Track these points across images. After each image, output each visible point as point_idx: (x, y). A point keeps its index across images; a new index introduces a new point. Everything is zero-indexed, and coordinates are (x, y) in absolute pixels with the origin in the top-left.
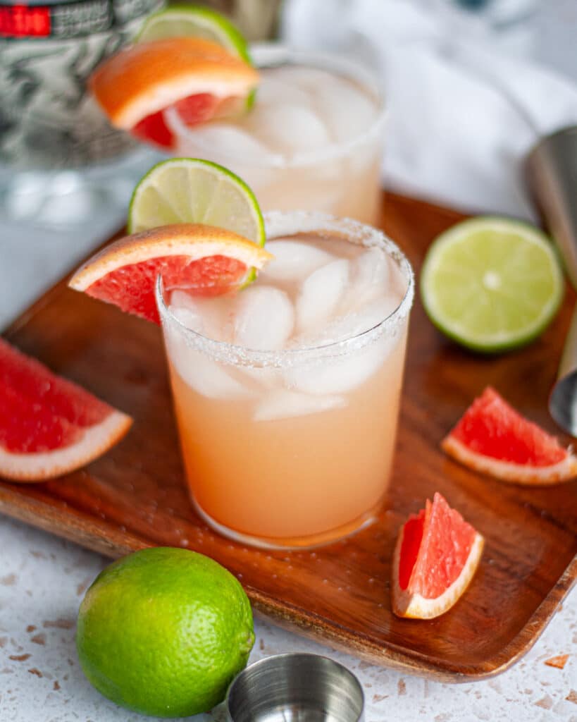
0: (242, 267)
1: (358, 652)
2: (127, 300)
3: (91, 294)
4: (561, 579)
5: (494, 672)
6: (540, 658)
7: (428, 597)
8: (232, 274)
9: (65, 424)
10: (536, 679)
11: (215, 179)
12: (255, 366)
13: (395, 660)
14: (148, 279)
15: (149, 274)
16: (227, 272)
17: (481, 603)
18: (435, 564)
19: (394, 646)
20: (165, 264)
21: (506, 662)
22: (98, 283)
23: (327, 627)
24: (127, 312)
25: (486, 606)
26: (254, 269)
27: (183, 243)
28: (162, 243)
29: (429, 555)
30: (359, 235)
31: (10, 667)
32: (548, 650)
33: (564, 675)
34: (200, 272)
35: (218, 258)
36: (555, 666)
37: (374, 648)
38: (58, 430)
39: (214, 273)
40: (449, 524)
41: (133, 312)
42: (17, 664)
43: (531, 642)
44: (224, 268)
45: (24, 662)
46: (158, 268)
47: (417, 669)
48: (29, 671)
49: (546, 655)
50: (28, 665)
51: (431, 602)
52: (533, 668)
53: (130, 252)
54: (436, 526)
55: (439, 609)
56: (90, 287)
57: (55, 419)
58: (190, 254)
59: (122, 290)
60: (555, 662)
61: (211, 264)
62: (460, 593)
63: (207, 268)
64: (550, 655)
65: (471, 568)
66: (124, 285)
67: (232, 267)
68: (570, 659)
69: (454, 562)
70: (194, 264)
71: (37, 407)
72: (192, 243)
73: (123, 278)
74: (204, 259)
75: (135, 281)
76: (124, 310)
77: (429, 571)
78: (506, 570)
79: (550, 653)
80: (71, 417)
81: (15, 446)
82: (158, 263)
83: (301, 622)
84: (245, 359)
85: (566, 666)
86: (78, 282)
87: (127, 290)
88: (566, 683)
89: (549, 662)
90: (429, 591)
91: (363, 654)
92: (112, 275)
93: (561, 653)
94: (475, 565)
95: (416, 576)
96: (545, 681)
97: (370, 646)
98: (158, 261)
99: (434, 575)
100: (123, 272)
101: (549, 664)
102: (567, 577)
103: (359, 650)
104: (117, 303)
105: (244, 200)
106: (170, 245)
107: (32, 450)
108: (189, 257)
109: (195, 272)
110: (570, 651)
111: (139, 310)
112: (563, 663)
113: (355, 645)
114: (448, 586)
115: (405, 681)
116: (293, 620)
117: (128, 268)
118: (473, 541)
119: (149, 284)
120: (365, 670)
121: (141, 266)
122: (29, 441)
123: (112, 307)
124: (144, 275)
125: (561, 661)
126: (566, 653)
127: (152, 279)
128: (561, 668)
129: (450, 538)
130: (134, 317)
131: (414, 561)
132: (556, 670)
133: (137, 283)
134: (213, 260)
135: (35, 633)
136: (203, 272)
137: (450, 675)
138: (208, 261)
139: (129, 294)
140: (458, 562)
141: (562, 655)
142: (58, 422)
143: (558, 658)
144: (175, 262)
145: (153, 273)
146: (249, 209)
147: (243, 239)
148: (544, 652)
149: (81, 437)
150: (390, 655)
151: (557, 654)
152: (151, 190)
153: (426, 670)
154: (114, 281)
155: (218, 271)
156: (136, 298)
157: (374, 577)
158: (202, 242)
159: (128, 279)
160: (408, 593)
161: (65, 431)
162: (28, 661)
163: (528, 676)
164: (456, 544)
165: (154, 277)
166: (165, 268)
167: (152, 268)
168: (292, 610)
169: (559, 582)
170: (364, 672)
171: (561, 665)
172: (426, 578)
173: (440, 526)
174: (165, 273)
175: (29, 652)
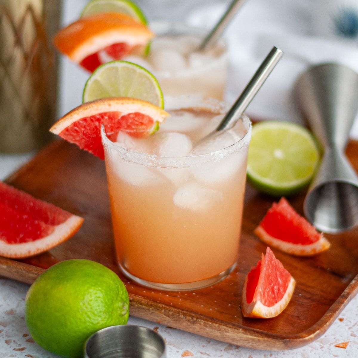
0: (151, 121)
1: (225, 333)
2: (83, 141)
3: (63, 137)
4: (343, 293)
5: (307, 338)
6: (332, 344)
7: (264, 304)
8: (145, 125)
9: (43, 225)
10: (330, 354)
11: (134, 71)
12: (161, 167)
13: (247, 335)
14: (96, 127)
15: (97, 124)
16: (142, 124)
17: (296, 314)
18: (269, 288)
19: (246, 327)
20: (106, 118)
21: (314, 332)
22: (67, 130)
23: (206, 320)
24: (83, 149)
25: (298, 315)
26: (158, 122)
27: (118, 103)
28: (105, 103)
29: (265, 281)
30: (217, 108)
31: (14, 354)
32: (337, 340)
33: (347, 351)
34: (127, 124)
35: (137, 114)
36: (341, 347)
37: (235, 328)
38: (39, 228)
39: (135, 125)
40: (276, 267)
41: (86, 150)
42: (19, 352)
43: (328, 323)
44: (140, 121)
45: (23, 351)
46: (102, 120)
47: (261, 339)
48: (26, 355)
49: (335, 342)
50: (25, 353)
51: (266, 308)
52: (328, 349)
53: (86, 109)
54: (269, 265)
55: (271, 313)
56: (62, 132)
57: (36, 222)
58: (121, 111)
59: (81, 134)
60: (341, 345)
61: (133, 118)
62: (283, 308)
63: (130, 121)
64: (338, 342)
65: (289, 295)
66: (81, 131)
67: (145, 121)
68: (350, 344)
69: (279, 290)
70: (123, 118)
71: (25, 217)
72: (122, 104)
73: (82, 127)
74: (129, 114)
75: (88, 128)
76: (81, 148)
77: (265, 289)
78: (309, 298)
79: (338, 341)
80: (46, 220)
81: (11, 239)
82: (103, 117)
83: (191, 318)
84: (156, 162)
85: (348, 347)
86: (55, 128)
87: (84, 134)
88: (348, 355)
89: (337, 346)
90: (265, 302)
91: (228, 334)
92: (75, 124)
93: (344, 341)
94: (291, 295)
95: (257, 292)
96: (336, 354)
97: (232, 328)
98: (102, 115)
99: (268, 293)
100: (81, 122)
101: (338, 346)
102: (346, 292)
103: (226, 331)
104: (77, 143)
105: (151, 83)
106: (110, 105)
107: (23, 241)
108: (121, 113)
109: (124, 123)
110: (350, 340)
111: (90, 149)
112: (346, 346)
113: (223, 328)
114: (276, 302)
115: (252, 356)
116: (185, 318)
117: (85, 120)
118: (290, 281)
119: (97, 131)
120: (228, 351)
121: (92, 119)
122: (21, 236)
123: (74, 145)
124: (95, 124)
125: (344, 345)
126: (347, 341)
127: (98, 127)
128: (345, 348)
129: (276, 275)
130: (87, 152)
131: (256, 285)
132: (342, 349)
133: (90, 129)
134: (134, 116)
135: (28, 338)
136: (128, 124)
137: (281, 340)
138: (132, 116)
139: (84, 137)
140: (281, 290)
141: (345, 342)
142: (38, 223)
143: (343, 343)
144: (112, 116)
145: (99, 123)
146: (154, 89)
147: (151, 103)
148: (334, 341)
149: (53, 231)
150: (244, 332)
151: (342, 342)
152: (96, 82)
153: (266, 339)
154: (76, 128)
155: (137, 123)
156: (88, 139)
157: (231, 303)
158: (128, 103)
159: (85, 127)
160: (253, 302)
161: (42, 229)
162: (25, 351)
163: (325, 352)
164: (279, 280)
165: (100, 126)
166: (106, 120)
167: (99, 120)
168: (185, 312)
169: (342, 295)
170: (227, 352)
171: (345, 347)
172: (264, 294)
173: (270, 266)
174: (106, 123)
175: (25, 347)
